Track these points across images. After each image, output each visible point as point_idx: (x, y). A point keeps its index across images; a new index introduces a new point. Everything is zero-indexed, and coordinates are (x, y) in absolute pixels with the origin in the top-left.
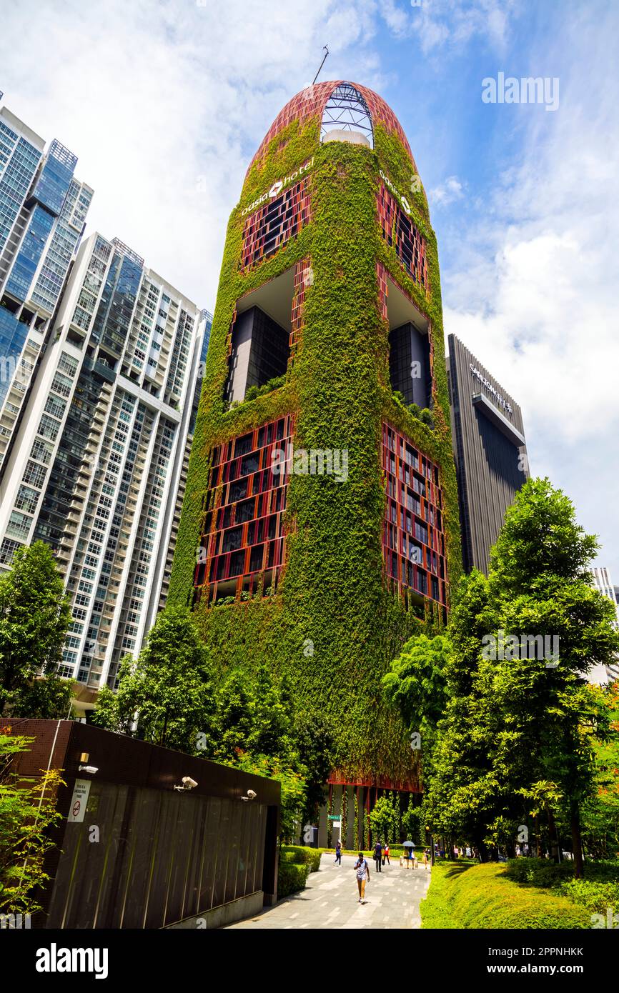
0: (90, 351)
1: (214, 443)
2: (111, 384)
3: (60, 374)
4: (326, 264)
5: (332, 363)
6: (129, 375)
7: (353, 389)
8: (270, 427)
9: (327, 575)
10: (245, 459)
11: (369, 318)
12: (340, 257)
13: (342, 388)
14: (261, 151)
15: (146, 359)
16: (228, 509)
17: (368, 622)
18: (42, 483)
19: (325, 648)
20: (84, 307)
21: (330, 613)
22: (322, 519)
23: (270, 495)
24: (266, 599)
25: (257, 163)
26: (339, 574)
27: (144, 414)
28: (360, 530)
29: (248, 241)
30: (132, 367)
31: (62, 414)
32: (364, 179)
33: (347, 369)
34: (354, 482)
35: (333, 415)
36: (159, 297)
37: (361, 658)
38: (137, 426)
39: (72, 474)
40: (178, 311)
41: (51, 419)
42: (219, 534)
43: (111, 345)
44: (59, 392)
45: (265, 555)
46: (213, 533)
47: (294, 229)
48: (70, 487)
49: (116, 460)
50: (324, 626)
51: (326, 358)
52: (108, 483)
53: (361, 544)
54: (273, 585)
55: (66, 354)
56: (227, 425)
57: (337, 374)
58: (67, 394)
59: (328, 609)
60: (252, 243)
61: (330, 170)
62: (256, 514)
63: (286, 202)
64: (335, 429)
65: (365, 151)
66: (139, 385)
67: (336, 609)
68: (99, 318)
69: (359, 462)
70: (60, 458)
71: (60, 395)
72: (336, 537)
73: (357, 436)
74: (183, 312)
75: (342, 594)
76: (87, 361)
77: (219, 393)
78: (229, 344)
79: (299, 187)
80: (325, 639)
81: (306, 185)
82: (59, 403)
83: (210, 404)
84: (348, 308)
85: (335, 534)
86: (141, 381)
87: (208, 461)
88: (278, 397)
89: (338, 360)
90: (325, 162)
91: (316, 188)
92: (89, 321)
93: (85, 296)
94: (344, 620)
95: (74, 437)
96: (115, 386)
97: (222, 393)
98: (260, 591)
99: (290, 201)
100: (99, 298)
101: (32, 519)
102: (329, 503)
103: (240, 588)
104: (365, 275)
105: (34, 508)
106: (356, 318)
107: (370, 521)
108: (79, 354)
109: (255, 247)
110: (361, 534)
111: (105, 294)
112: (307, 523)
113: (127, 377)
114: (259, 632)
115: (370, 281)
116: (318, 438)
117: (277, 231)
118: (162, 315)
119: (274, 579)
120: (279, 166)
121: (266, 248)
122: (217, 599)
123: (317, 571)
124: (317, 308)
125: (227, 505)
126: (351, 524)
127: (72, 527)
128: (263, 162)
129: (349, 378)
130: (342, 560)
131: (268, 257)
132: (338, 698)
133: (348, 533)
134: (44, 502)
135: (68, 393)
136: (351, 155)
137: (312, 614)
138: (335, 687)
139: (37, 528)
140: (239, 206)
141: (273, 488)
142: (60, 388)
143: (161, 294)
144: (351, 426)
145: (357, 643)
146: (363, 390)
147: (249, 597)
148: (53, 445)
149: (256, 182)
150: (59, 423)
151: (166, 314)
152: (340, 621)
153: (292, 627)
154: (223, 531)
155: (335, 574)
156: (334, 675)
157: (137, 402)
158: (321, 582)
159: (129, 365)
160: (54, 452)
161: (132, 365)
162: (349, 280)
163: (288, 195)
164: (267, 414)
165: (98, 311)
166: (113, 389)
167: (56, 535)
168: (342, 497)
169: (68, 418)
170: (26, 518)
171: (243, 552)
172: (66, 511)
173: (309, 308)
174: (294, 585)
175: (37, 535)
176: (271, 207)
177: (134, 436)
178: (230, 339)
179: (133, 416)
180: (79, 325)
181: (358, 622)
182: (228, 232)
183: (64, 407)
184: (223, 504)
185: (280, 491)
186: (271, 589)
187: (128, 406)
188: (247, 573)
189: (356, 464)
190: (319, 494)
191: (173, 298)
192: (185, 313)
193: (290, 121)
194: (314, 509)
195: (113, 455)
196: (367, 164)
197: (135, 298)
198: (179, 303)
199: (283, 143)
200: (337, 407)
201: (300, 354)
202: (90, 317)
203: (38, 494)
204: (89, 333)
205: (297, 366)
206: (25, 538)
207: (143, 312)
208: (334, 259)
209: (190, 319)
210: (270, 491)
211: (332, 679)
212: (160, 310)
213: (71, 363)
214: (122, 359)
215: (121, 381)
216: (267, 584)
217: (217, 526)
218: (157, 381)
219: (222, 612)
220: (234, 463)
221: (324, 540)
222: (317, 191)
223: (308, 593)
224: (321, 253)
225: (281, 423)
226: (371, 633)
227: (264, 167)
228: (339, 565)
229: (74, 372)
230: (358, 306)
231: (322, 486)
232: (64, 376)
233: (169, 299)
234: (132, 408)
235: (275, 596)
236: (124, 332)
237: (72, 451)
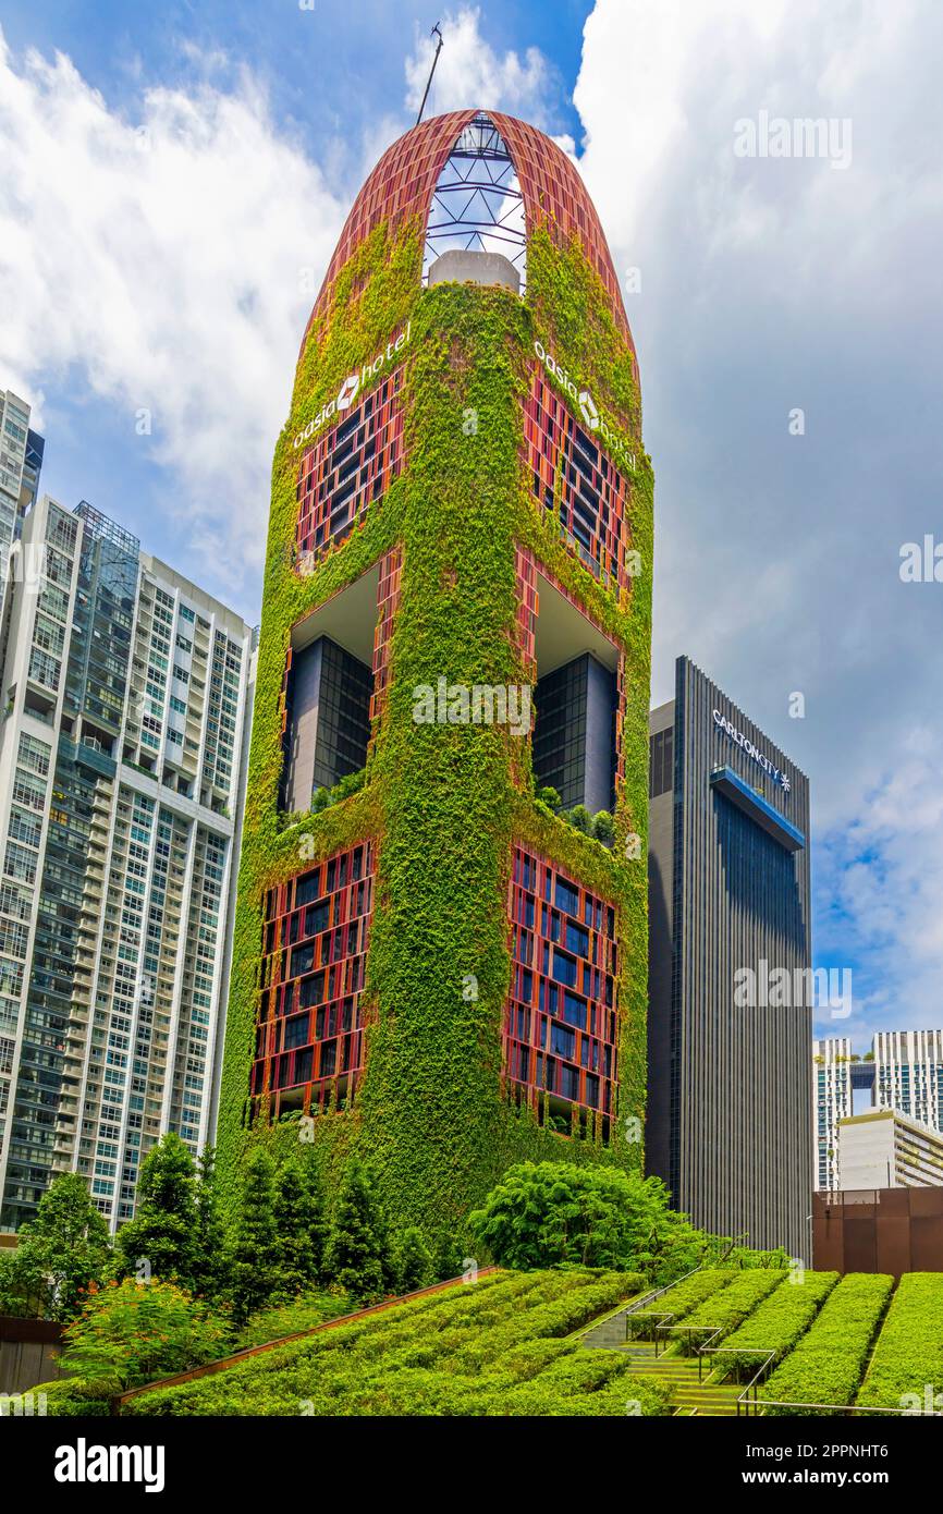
0: (67, 725)
1: (268, 882)
2: (110, 781)
3: (24, 772)
4: (425, 562)
5: (432, 751)
6: (137, 763)
7: (464, 795)
8: (344, 858)
9: (418, 1082)
10: (310, 910)
11: (497, 663)
12: (450, 545)
13: (448, 794)
14: (322, 299)
15: (164, 730)
16: (290, 986)
17: (474, 1142)
18: (24, 950)
19: (413, 1178)
20: (46, 647)
21: (421, 1133)
22: (412, 1004)
23: (344, 966)
24: (340, 1115)
25: (315, 329)
26: (435, 1081)
27: (171, 827)
28: (467, 1018)
29: (306, 503)
30: (142, 748)
31: (38, 838)
32: (499, 370)
33: (456, 761)
34: (461, 946)
35: (432, 841)
36: (175, 612)
37: (463, 1189)
38: (160, 847)
39: (67, 932)
40: (211, 635)
41: (21, 848)
42: (279, 1024)
43: (100, 712)
44: (28, 803)
45: (339, 1054)
46: (271, 1022)
47: (378, 485)
48: (67, 952)
49: (134, 907)
50: (413, 1150)
51: (423, 744)
52: (125, 943)
53: (469, 1037)
54: (349, 1095)
55: (28, 737)
56: (284, 854)
57: (440, 770)
58: (40, 804)
59: (418, 1128)
60: (313, 510)
61: (437, 353)
62: (326, 994)
63: (364, 422)
64: (435, 864)
65: (506, 303)
66: (156, 779)
67: (430, 1127)
68: (74, 665)
69: (470, 916)
70: (46, 909)
71: (30, 808)
72: (432, 1029)
73: (467, 874)
74: (219, 636)
75: (438, 1107)
76: (64, 745)
77: (270, 798)
78: (283, 710)
79: (386, 388)
80: (414, 1166)
81: (397, 387)
82: (29, 821)
83: (259, 818)
84: (461, 648)
85: (431, 1025)
86: (158, 771)
87: (260, 912)
88: (355, 808)
89: (443, 744)
90: (429, 333)
91: (412, 395)
92: (57, 671)
93: (43, 625)
94: (440, 1142)
95: (62, 875)
96: (116, 784)
97: (274, 799)
98: (333, 1103)
99: (372, 421)
100: (69, 626)
101: (18, 1004)
102: (423, 979)
103: (309, 1099)
104: (493, 579)
105: (19, 987)
106: (474, 666)
107: (483, 1004)
108: (49, 734)
109: (317, 521)
110: (468, 1023)
111: (79, 617)
112: (392, 1009)
113: (134, 767)
114: (333, 1157)
115: (502, 591)
116: (407, 879)
117: (351, 488)
118: (182, 646)
119: (350, 1089)
120: (356, 339)
121: (335, 521)
122: (280, 1114)
123: (405, 1077)
124: (411, 649)
125: (288, 980)
126: (455, 1010)
127: (80, 1013)
128: (328, 324)
129: (459, 776)
130: (440, 1061)
131: (337, 542)
132: (431, 1238)
133: (451, 1024)
134: (32, 978)
135: (42, 802)
136: (476, 315)
137: (397, 1135)
138: (426, 1225)
139: (29, 1016)
140: (289, 426)
141: (349, 957)
142: (27, 796)
143: (176, 606)
144: (460, 857)
145: (458, 1170)
146: (481, 796)
147: (320, 1112)
148: (32, 891)
149: (316, 375)
150: (36, 855)
151: (189, 643)
152: (435, 1142)
153: (372, 1151)
154: (284, 1018)
155: (429, 1080)
156: (426, 1211)
157: (157, 808)
158: (410, 1091)
159: (137, 745)
160: (35, 900)
161: (141, 744)
162: (465, 592)
163: (369, 407)
164: (339, 838)
165: (71, 650)
166: (113, 790)
167: (58, 1024)
168: (442, 970)
169: (48, 844)
170: (9, 1003)
171: (311, 1049)
172: (66, 988)
173: (398, 649)
174: (374, 1096)
175: (29, 1026)
176: (343, 431)
177: (159, 865)
178: (283, 701)
179: (153, 831)
180: (42, 681)
181: (460, 1144)
182: (275, 484)
183: (39, 826)
184: (283, 980)
185: (356, 961)
186: (347, 1101)
187: (143, 815)
188: (316, 1079)
189: (465, 918)
190: (408, 967)
191: (199, 610)
192: (224, 638)
193: (372, 228)
194: (401, 990)
195: (128, 898)
196: (507, 333)
197: (131, 620)
198: (212, 618)
199: (359, 281)
200: (439, 826)
201: (384, 734)
202: (58, 665)
203: (22, 967)
204: (60, 694)
205: (381, 755)
206: (14, 1031)
207: (148, 643)
208: (440, 551)
209: (234, 647)
210: (344, 961)
211: (423, 1215)
212: (178, 637)
213: (40, 750)
214: (122, 736)
215: (125, 775)
216: (342, 1095)
217: (277, 1012)
218: (186, 768)
219: (287, 1131)
220: (295, 916)
221: (415, 1034)
222: (414, 404)
223: (391, 1107)
224: (418, 540)
225: (358, 853)
226: (479, 1157)
227: (328, 338)
228: (435, 1068)
229: (46, 767)
230: (478, 643)
231: (412, 955)
232: (31, 776)
233: (192, 614)
234: (150, 818)
235: (352, 1111)
236: (119, 685)
237: (63, 897)
